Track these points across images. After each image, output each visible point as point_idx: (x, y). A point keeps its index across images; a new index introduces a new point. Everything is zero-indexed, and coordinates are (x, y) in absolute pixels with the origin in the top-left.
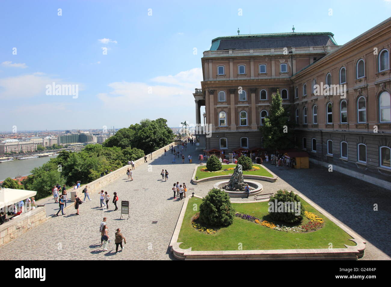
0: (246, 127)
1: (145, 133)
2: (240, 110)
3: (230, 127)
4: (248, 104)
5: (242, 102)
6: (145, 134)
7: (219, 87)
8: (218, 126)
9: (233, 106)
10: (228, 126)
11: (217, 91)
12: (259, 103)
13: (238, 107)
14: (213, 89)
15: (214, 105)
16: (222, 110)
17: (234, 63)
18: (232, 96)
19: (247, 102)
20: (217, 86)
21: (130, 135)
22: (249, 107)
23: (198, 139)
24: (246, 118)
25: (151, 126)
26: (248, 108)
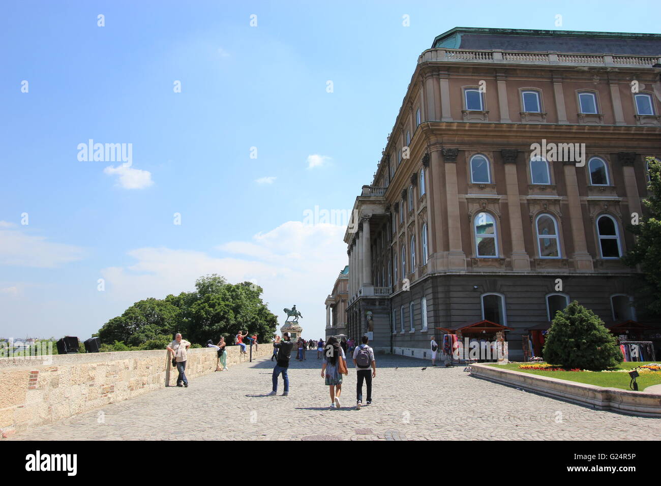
0: (558, 261)
1: (213, 306)
2: (534, 210)
3: (508, 259)
4: (559, 195)
5: (540, 189)
6: (211, 309)
7: (471, 144)
8: (474, 256)
9: (513, 198)
10: (502, 257)
11: (466, 153)
12: (589, 192)
13: (528, 200)
14: (453, 147)
15: (459, 193)
16: (484, 208)
17: (509, 85)
18: (511, 170)
19: (554, 189)
20: (466, 139)
21: (165, 316)
22: (561, 202)
23: (370, 322)
24: (556, 236)
25: (227, 292)
26: (558, 208)
